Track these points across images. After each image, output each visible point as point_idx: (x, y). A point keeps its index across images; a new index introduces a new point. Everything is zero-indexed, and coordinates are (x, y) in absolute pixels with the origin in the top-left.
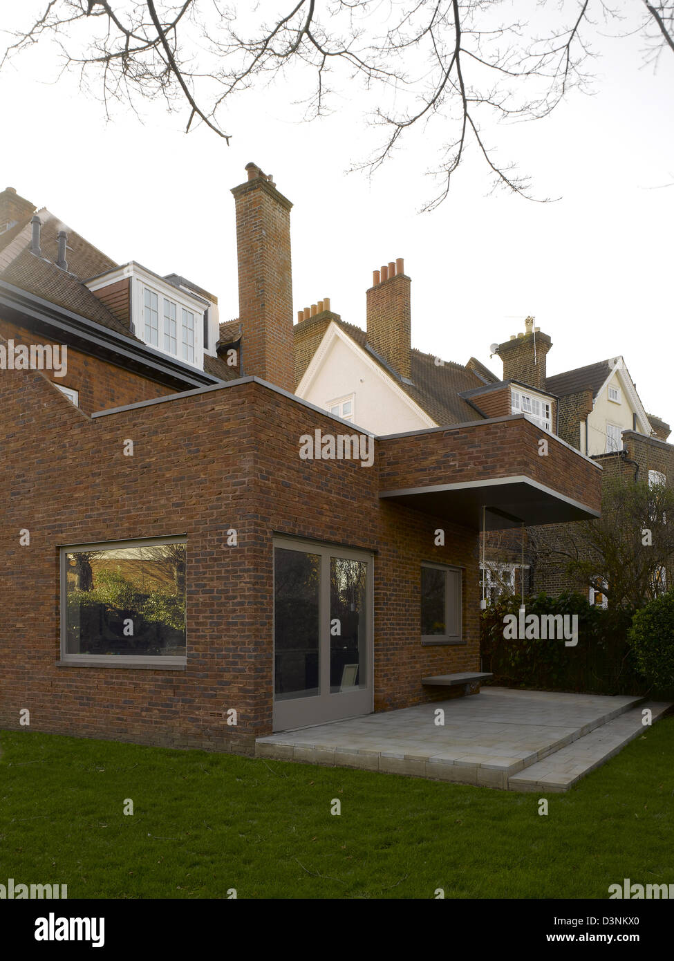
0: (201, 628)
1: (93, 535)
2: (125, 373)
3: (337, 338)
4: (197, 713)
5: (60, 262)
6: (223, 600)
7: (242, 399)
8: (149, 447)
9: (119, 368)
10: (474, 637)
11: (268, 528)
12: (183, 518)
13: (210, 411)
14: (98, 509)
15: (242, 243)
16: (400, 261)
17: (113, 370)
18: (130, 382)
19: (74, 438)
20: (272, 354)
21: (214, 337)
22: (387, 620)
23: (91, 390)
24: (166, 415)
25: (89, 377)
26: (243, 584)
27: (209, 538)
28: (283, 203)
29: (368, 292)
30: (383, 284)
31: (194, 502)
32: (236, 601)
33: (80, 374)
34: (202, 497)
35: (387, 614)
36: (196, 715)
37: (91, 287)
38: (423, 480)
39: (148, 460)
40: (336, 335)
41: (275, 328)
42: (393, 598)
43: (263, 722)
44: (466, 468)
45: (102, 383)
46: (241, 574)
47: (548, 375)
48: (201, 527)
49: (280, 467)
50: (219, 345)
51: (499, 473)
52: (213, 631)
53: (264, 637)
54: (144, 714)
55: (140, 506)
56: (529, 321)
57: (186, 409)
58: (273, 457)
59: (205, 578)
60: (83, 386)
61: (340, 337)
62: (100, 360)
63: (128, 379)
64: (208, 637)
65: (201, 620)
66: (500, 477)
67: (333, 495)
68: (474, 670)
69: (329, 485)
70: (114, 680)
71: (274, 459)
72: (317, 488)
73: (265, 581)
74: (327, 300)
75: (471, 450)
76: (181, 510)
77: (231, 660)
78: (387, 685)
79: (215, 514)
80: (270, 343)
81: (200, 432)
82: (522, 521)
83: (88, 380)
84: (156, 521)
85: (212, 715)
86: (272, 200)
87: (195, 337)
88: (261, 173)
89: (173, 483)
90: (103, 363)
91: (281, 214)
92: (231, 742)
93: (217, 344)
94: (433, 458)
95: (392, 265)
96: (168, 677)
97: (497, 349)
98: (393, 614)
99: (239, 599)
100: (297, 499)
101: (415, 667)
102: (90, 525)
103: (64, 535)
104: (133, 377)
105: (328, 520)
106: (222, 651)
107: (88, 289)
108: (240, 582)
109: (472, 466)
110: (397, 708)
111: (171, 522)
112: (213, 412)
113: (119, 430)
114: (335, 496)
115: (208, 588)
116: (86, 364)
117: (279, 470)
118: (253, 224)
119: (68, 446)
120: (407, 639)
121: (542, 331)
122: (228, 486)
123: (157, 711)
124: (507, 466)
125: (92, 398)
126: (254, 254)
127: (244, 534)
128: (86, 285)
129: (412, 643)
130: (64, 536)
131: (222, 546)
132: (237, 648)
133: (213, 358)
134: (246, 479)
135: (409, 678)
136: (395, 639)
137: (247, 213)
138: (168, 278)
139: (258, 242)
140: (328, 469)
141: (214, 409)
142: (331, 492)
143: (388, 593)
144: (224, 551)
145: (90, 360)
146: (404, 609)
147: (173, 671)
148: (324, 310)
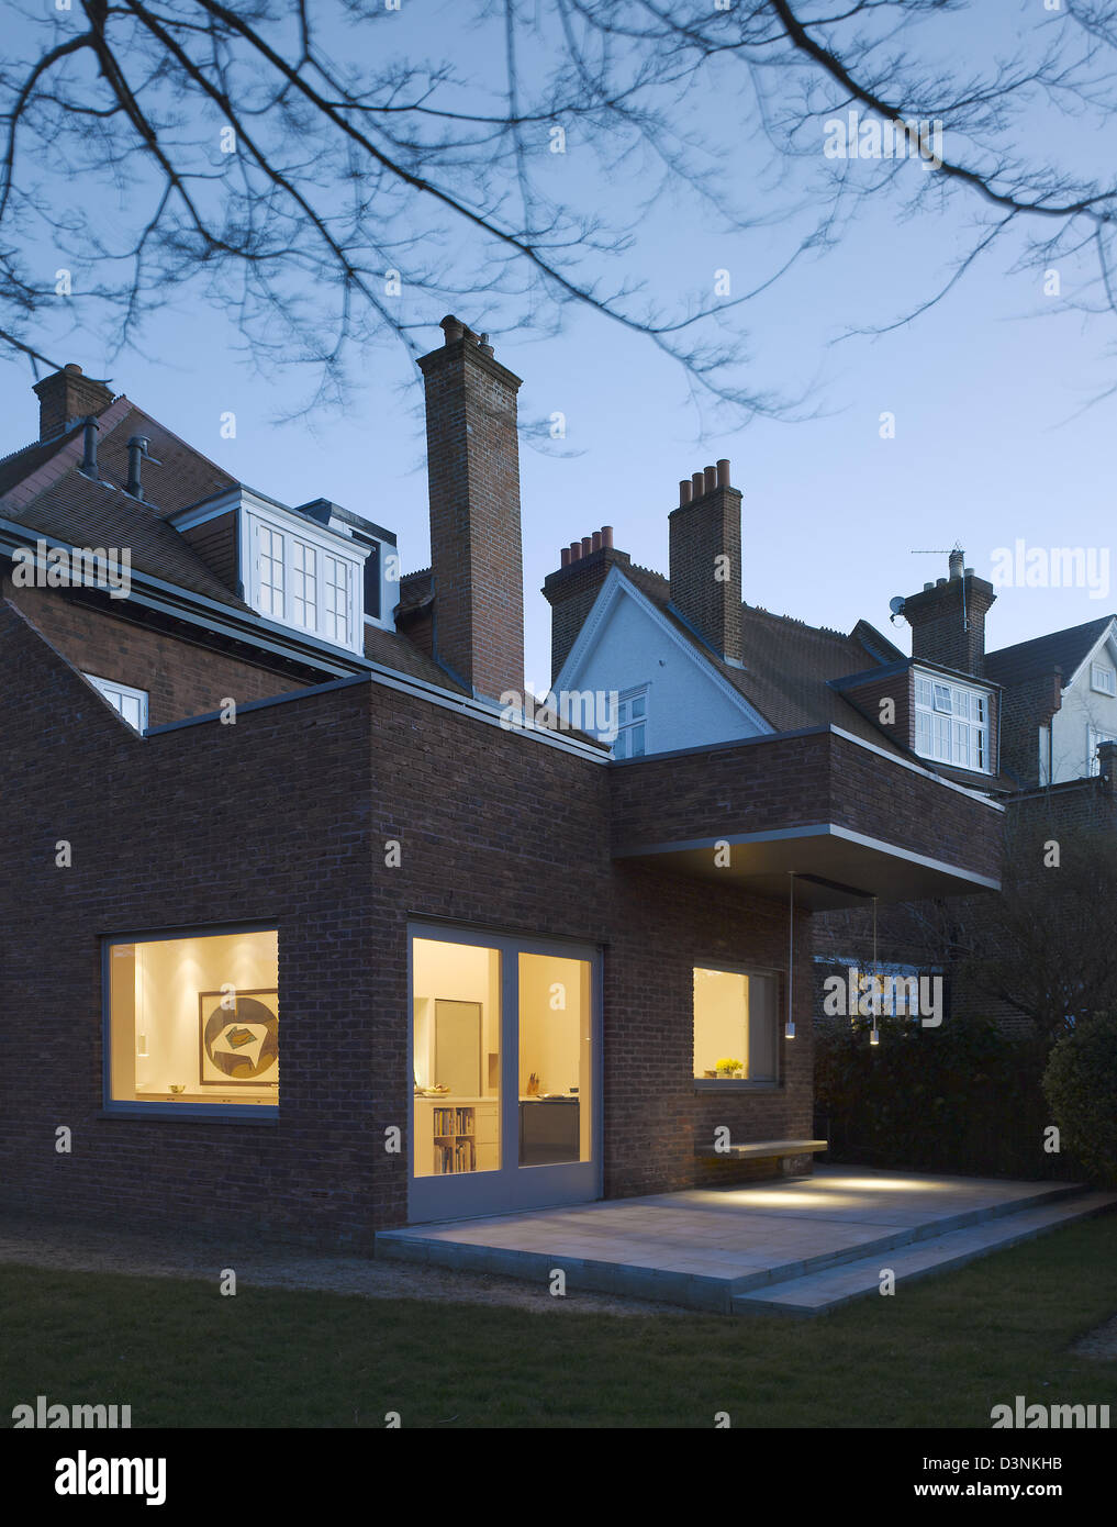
0: (298, 1061)
1: (146, 917)
2: (227, 661)
3: (622, 594)
4: (293, 1192)
5: (131, 487)
6: (329, 1019)
7: (356, 709)
8: (224, 783)
9: (216, 653)
10: (801, 1083)
11: (399, 909)
12: (272, 892)
13: (310, 726)
14: (155, 878)
15: (436, 446)
16: (723, 464)
17: (207, 657)
18: (237, 675)
19: (119, 767)
20: (484, 625)
21: (389, 599)
22: (627, 1052)
23: (169, 689)
24: (247, 733)
25: (167, 668)
26: (357, 995)
27: (309, 922)
28: (503, 378)
29: (672, 516)
30: (696, 502)
31: (287, 867)
32: (346, 1020)
33: (151, 665)
34: (298, 859)
35: (626, 1044)
36: (294, 1195)
37: (180, 525)
38: (677, 830)
39: (223, 802)
40: (621, 589)
41: (490, 583)
42: (639, 1018)
43: (390, 1207)
44: (741, 811)
45: (188, 678)
46: (355, 978)
47: (988, 650)
48: (298, 905)
49: (421, 813)
50: (398, 612)
51: (792, 820)
52: (316, 1067)
53: (390, 1075)
54: (219, 1192)
55: (211, 873)
56: (956, 558)
57: (277, 724)
58: (408, 797)
59: (304, 984)
60: (156, 683)
61: (628, 591)
62: (185, 642)
63: (233, 671)
64: (308, 1076)
65: (300, 1050)
66: (794, 826)
67: (521, 855)
68: (802, 1137)
69: (514, 840)
70: (177, 1141)
71: (409, 800)
72: (491, 844)
73: (392, 989)
74: (606, 530)
75: (749, 783)
76: (270, 879)
77: (340, 1110)
78: (627, 1155)
79: (317, 886)
80: (480, 607)
81: (296, 759)
82: (873, 895)
83: (164, 674)
84: (235, 895)
85: (315, 1195)
86: (485, 376)
87: (349, 600)
88: (467, 332)
89: (257, 838)
90: (190, 647)
91: (501, 398)
92: (341, 1237)
93: (395, 610)
94: (693, 795)
95: (709, 470)
96: (252, 1136)
97: (902, 606)
98: (639, 1044)
99: (351, 1018)
100: (453, 863)
101: (682, 1129)
102: (142, 902)
103: (106, 916)
104: (241, 668)
105: (511, 894)
106: (327, 1097)
107: (173, 527)
108: (353, 992)
109: (751, 808)
110: (645, 1194)
111: (255, 899)
112: (313, 728)
113: (182, 755)
114: (525, 856)
115: (308, 999)
116: (161, 648)
117: (420, 817)
118: (453, 415)
119: (110, 780)
120: (664, 1083)
121: (976, 574)
122: (336, 843)
123: (236, 1189)
124: (805, 808)
125: (171, 701)
126: (454, 464)
127: (357, 918)
128: (173, 523)
129: (674, 1091)
130: (106, 919)
131: (328, 936)
132: (349, 1092)
133: (387, 634)
134: (361, 832)
135: (671, 1146)
136: (641, 1083)
137: (442, 398)
138: (303, 509)
139: (459, 444)
140: (511, 815)
141: (314, 724)
142: (517, 850)
143: (629, 1009)
144: (328, 943)
145: (168, 642)
146: (659, 1035)
147: (258, 1127)
148: (601, 547)
